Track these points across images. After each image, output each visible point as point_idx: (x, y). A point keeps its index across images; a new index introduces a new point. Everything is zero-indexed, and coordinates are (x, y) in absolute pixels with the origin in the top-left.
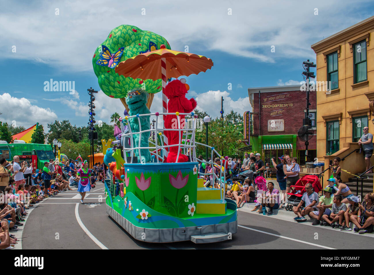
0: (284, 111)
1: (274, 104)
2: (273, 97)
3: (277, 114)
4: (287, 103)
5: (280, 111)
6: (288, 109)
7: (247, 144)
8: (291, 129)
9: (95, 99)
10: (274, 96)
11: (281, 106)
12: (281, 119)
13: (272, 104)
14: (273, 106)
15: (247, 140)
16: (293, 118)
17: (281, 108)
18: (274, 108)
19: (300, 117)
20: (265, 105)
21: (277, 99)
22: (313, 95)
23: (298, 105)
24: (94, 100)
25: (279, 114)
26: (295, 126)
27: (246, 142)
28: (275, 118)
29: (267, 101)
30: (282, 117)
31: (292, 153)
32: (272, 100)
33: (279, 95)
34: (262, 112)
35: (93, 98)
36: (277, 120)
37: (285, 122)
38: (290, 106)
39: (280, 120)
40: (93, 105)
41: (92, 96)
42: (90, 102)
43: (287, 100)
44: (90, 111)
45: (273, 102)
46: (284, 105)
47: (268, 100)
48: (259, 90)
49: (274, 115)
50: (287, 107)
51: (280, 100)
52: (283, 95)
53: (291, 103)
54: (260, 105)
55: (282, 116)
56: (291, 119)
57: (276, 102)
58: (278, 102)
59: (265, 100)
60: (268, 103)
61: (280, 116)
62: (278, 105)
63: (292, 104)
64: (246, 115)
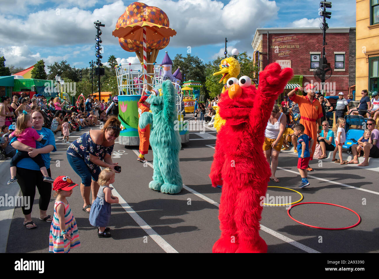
0: (291, 52)
1: (282, 45)
2: (280, 38)
3: (285, 55)
4: (294, 45)
5: (288, 52)
6: (295, 51)
7: (256, 83)
8: (297, 69)
9: (102, 33)
10: (282, 37)
11: (288, 47)
12: (288, 59)
13: (280, 45)
14: (280, 47)
15: (256, 80)
16: (300, 59)
17: (288, 49)
18: (281, 49)
19: (306, 58)
20: (274, 45)
21: (285, 40)
22: (318, 38)
23: (304, 47)
24: (100, 34)
25: (286, 55)
26: (302, 67)
27: (256, 81)
28: (282, 58)
29: (275, 42)
30: (289, 58)
31: (298, 93)
32: (280, 41)
33: (286, 37)
34: (270, 53)
35: (100, 31)
36: (284, 61)
37: (292, 63)
38: (296, 47)
39: (287, 61)
40: (100, 39)
41: (99, 29)
42: (97, 36)
43: (294, 42)
44: (97, 45)
45: (281, 43)
46: (291, 47)
47: (276, 40)
48: (268, 31)
49: (281, 56)
50: (294, 48)
51: (288, 42)
52: (290, 36)
53: (297, 45)
54: (269, 45)
55: (289, 56)
56: (298, 60)
57: (283, 43)
58: (285, 43)
59: (273, 40)
60: (276, 43)
61: (288, 56)
62: (286, 46)
63: (299, 46)
64: (256, 54)
